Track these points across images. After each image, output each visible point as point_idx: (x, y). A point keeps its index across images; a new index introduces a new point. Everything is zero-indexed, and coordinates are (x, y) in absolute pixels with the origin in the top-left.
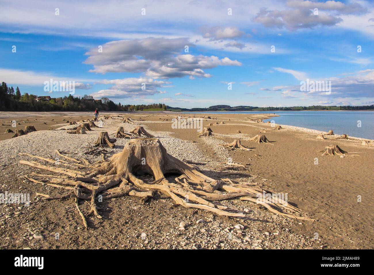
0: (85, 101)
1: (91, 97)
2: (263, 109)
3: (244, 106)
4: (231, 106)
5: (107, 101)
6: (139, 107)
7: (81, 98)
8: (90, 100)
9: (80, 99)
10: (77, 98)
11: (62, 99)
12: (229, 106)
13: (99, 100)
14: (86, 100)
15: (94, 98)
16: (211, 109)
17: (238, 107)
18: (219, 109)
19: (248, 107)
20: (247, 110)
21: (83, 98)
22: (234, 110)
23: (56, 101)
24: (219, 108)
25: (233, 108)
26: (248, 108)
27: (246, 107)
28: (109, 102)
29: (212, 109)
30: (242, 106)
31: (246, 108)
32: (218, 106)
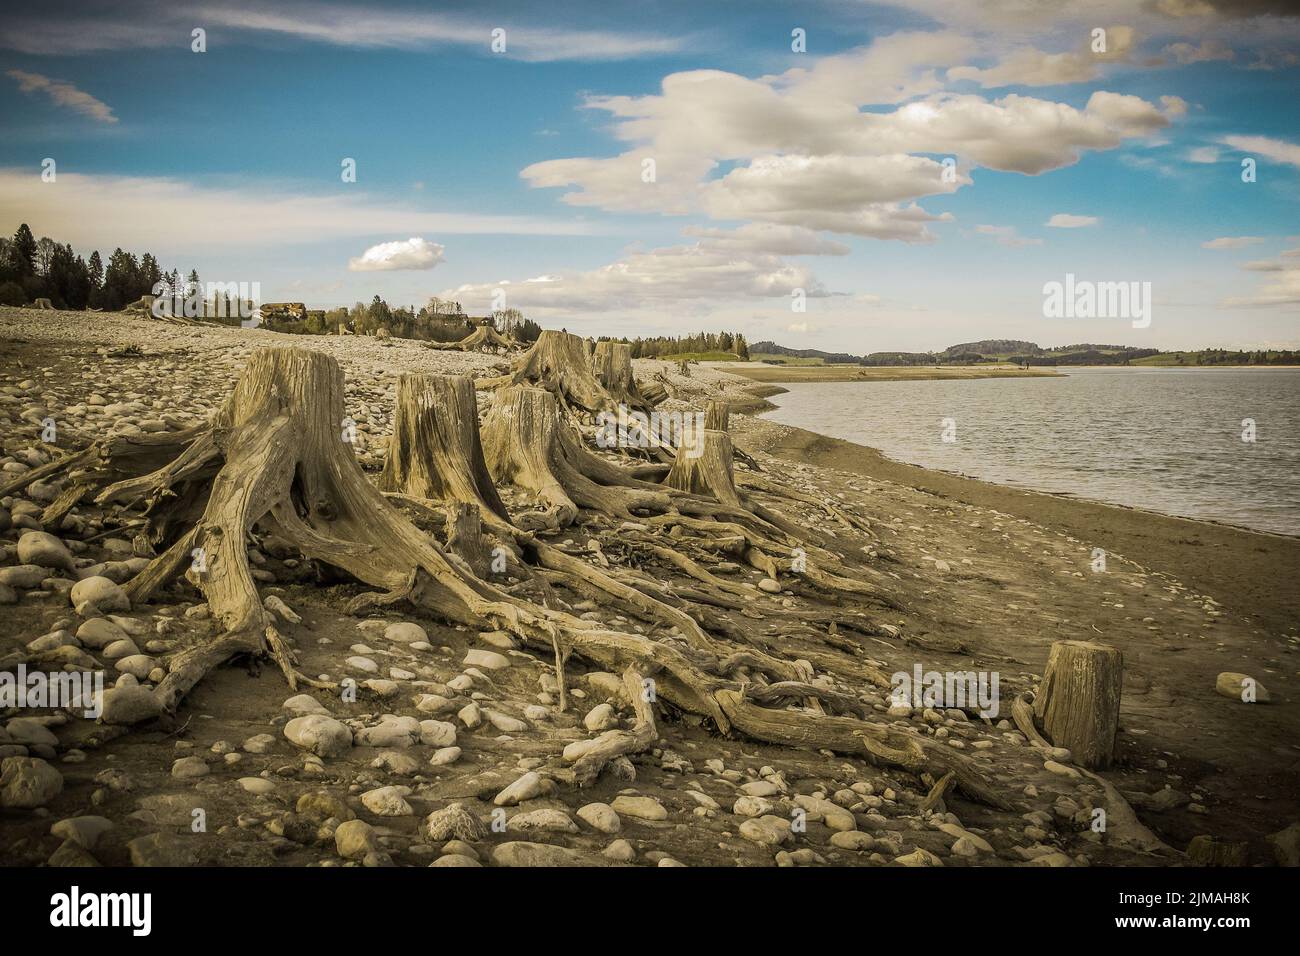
0: (432, 322)
1: (455, 306)
2: (1177, 358)
3: (1099, 347)
4: (1043, 346)
5: (514, 323)
6: (644, 346)
7: (417, 312)
8: (450, 318)
9: (412, 314)
10: (402, 312)
11: (346, 315)
12: (1031, 347)
13: (486, 319)
14: (437, 316)
15: (465, 311)
16: (953, 359)
17: (1070, 348)
18: (990, 356)
19: (1117, 348)
20: (1109, 364)
21: (423, 310)
22: (1052, 362)
23: (327, 323)
24: (989, 352)
25: (1049, 356)
26: (1116, 353)
27: (1107, 348)
28: (523, 324)
29: (957, 358)
30: (1088, 347)
31: (1104, 352)
32: (984, 344)
